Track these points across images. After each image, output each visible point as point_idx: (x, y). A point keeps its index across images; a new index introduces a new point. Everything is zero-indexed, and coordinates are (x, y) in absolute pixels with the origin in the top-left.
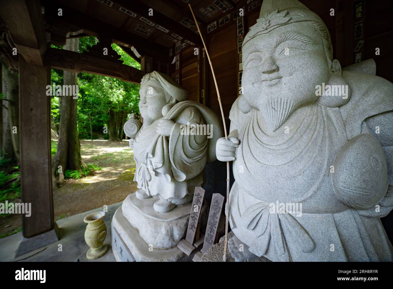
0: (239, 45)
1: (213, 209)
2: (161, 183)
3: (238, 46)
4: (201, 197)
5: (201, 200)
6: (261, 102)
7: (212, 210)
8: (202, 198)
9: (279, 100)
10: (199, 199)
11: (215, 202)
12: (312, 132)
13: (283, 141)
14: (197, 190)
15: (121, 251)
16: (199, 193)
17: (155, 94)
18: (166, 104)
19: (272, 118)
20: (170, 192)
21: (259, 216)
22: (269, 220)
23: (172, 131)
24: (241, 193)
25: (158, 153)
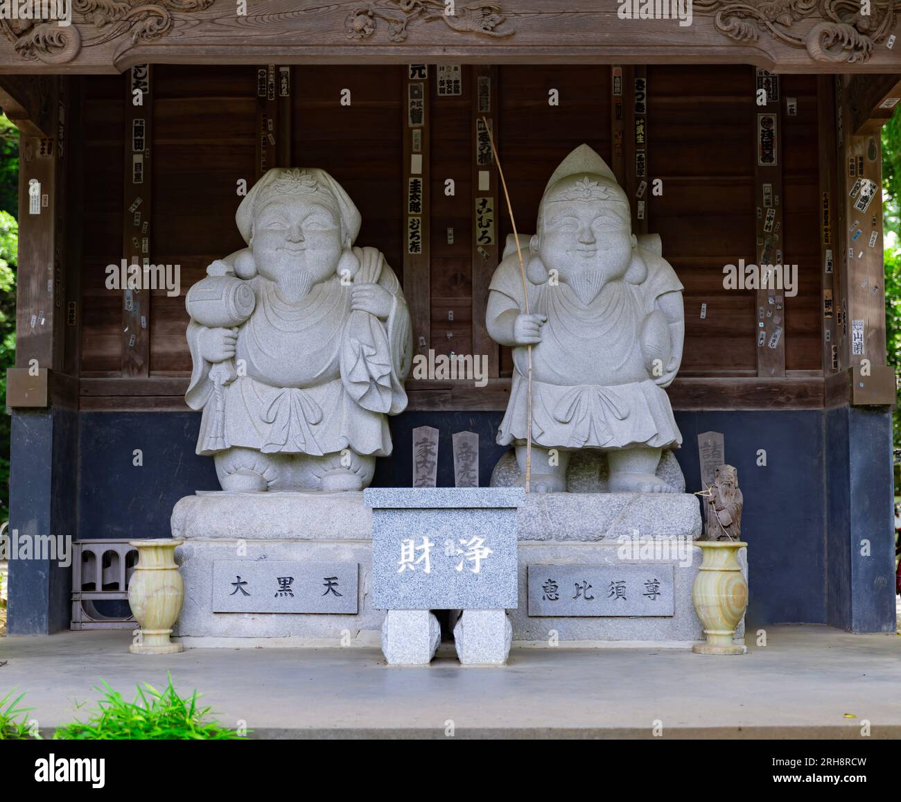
0: (413, 103)
1: (460, 459)
2: (352, 422)
3: (409, 105)
4: (432, 443)
5: (433, 448)
6: (574, 272)
7: (458, 461)
8: (435, 444)
9: (595, 273)
10: (428, 448)
11: (462, 446)
12: (622, 306)
13: (598, 315)
14: (418, 434)
15: (285, 584)
16: (426, 438)
17: (331, 226)
18: (343, 250)
19: (586, 291)
20: (374, 439)
21: (577, 401)
22: (589, 400)
23: (394, 307)
24: (543, 388)
25: (383, 348)
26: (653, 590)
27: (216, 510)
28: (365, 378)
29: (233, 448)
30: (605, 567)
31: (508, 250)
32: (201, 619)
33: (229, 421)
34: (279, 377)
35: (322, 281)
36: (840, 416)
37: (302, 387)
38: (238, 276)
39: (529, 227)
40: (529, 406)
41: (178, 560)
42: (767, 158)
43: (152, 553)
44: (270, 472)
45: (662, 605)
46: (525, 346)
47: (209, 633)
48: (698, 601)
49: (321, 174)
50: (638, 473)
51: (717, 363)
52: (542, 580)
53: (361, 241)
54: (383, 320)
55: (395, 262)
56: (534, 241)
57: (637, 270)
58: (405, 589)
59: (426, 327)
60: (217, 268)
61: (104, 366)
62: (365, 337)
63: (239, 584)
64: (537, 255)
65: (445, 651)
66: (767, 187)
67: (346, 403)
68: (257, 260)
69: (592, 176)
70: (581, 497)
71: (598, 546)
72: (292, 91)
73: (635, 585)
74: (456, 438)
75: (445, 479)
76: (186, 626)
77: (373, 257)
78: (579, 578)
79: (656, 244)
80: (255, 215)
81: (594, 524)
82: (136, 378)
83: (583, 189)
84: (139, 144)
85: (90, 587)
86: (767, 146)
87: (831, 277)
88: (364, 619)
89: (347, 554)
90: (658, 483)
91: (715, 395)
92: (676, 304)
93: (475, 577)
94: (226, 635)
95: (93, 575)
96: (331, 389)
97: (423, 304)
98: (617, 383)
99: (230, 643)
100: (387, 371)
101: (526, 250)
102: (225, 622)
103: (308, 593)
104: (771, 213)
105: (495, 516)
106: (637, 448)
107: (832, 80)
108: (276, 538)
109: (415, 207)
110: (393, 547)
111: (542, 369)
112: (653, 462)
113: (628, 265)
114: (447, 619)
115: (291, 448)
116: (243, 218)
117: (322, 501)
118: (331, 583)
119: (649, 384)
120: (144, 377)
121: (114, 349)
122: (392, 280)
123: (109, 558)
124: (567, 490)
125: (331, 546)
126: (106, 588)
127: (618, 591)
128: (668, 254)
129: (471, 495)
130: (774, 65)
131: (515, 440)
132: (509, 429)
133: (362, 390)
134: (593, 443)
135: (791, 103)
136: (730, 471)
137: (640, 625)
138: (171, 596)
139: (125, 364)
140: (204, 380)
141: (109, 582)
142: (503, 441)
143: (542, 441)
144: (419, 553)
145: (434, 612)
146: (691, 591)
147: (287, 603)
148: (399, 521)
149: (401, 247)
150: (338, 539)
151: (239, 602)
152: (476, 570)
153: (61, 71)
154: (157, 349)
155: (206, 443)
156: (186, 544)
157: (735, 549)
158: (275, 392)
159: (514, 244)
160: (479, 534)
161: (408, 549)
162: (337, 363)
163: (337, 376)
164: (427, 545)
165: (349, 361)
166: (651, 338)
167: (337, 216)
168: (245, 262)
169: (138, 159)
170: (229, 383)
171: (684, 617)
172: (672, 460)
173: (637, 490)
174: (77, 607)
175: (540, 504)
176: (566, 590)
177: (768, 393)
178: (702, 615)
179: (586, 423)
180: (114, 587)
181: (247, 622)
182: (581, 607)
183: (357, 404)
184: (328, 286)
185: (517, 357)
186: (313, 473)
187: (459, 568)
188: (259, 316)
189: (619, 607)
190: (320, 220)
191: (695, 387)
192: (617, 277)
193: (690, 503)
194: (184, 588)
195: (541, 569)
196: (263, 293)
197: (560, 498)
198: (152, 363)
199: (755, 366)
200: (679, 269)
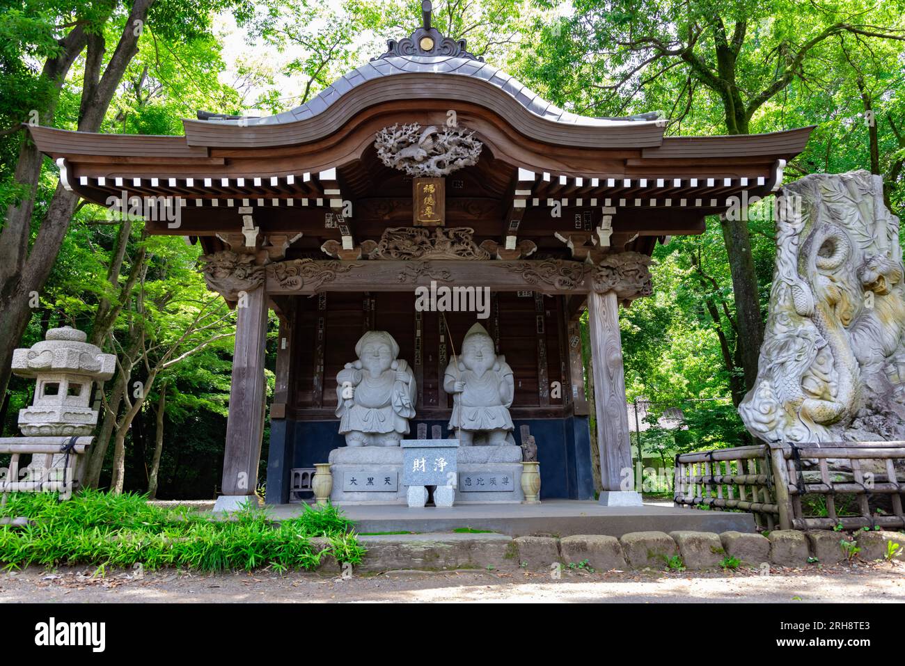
2: (396, 421)
5: (425, 429)
6: (475, 367)
7: (434, 433)
9: (482, 367)
10: (423, 429)
11: (435, 429)
12: (492, 379)
13: (483, 382)
14: (419, 426)
15: (370, 480)
16: (422, 427)
17: (389, 351)
18: (393, 360)
19: (479, 373)
20: (403, 427)
21: (477, 412)
22: (481, 412)
23: (411, 379)
24: (465, 408)
25: (407, 394)
26: (506, 481)
27: (346, 453)
28: (401, 404)
29: (353, 431)
30: (488, 473)
31: (451, 360)
32: (339, 494)
33: (351, 421)
34: (371, 405)
35: (385, 370)
36: (570, 420)
37: (378, 408)
38: (355, 368)
39: (459, 352)
40: (459, 415)
41: (331, 471)
42: (541, 331)
43: (321, 468)
44: (365, 440)
45: (509, 487)
46: (457, 393)
47: (341, 499)
48: (523, 484)
49: (385, 333)
50: (499, 439)
51: (526, 403)
52: (465, 478)
53: (399, 357)
54: (407, 384)
55: (411, 364)
56: (460, 357)
57: (497, 366)
58: (415, 478)
59: (422, 391)
60: (348, 366)
61: (306, 405)
62: (401, 390)
63: (353, 480)
64: (462, 361)
65: (430, 502)
66: (541, 341)
67: (393, 414)
68: (362, 363)
69: (481, 333)
70: (479, 447)
71: (486, 465)
72: (375, 308)
73: (499, 479)
74: (433, 428)
75: (429, 437)
76: (333, 497)
77: (404, 363)
78: (478, 477)
79: (503, 358)
80: (362, 347)
81: (484, 457)
82: (317, 409)
83: (477, 337)
84: (321, 327)
85: (297, 487)
86: (540, 326)
87: (564, 372)
88: (400, 494)
89: (393, 469)
90: (506, 443)
91: (526, 414)
92: (511, 378)
93: (441, 473)
94: (348, 500)
95: (299, 482)
96: (388, 409)
97: (422, 382)
98: (490, 406)
99: (349, 503)
100: (408, 402)
101: (458, 359)
102: (348, 495)
103: (379, 484)
104: (543, 349)
105: (448, 450)
106: (498, 430)
107: (562, 297)
108: (367, 463)
109: (418, 348)
110: (411, 462)
111: (464, 402)
112: (504, 435)
113: (493, 365)
114: (430, 489)
115: (373, 431)
116: (358, 348)
117: (385, 450)
118: (387, 480)
119: (502, 407)
120: (320, 409)
121: (310, 399)
122: (410, 370)
123: (305, 475)
124: (474, 444)
125: (387, 466)
126: (303, 487)
127: (493, 482)
128: (507, 361)
129: (440, 442)
130: (543, 291)
131: (454, 427)
132: (453, 423)
133: (399, 409)
134: (483, 428)
135: (548, 312)
136: (532, 438)
137: (501, 495)
138: (328, 484)
139: (313, 404)
140: (342, 406)
141: (304, 485)
142: (450, 428)
143: (465, 427)
144: (420, 464)
145: (426, 487)
146: (520, 481)
147: (371, 488)
148: (413, 452)
149: (413, 359)
150: (391, 463)
151: (353, 487)
152: (442, 470)
153: (296, 294)
154: (325, 399)
155: (342, 430)
156: (334, 466)
157: (535, 464)
158: (368, 410)
159: (453, 358)
160: (443, 457)
161: (416, 463)
162: (390, 399)
163: (391, 404)
164: (423, 461)
165: (395, 398)
166: (502, 390)
167: (391, 347)
168: (358, 364)
169: (321, 331)
170: (351, 407)
171: (517, 492)
172: (511, 435)
173: (499, 445)
174: (292, 494)
175: (464, 450)
176: (474, 481)
177: (544, 413)
178: (524, 489)
179: (480, 420)
180: (306, 487)
181: (356, 495)
182: (480, 488)
183: (397, 414)
184: (387, 372)
185: (455, 398)
186: (381, 440)
187: (435, 470)
188: (362, 383)
189: (494, 488)
190: (385, 348)
191: (517, 411)
192: (490, 369)
193: (518, 449)
194: (333, 483)
195: (464, 473)
196: (364, 375)
197: (471, 448)
198: (323, 404)
199: (539, 404)
200: (513, 369)
